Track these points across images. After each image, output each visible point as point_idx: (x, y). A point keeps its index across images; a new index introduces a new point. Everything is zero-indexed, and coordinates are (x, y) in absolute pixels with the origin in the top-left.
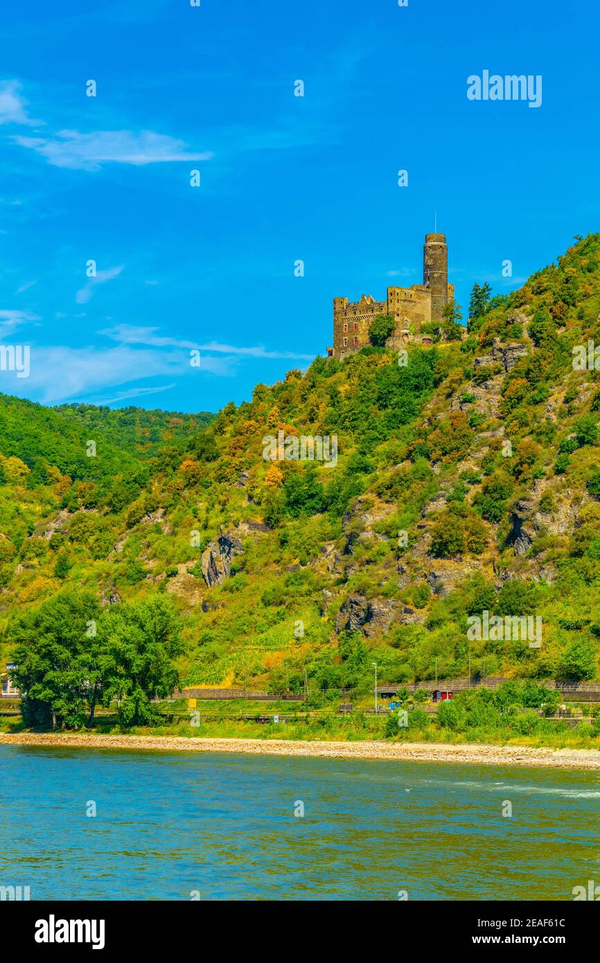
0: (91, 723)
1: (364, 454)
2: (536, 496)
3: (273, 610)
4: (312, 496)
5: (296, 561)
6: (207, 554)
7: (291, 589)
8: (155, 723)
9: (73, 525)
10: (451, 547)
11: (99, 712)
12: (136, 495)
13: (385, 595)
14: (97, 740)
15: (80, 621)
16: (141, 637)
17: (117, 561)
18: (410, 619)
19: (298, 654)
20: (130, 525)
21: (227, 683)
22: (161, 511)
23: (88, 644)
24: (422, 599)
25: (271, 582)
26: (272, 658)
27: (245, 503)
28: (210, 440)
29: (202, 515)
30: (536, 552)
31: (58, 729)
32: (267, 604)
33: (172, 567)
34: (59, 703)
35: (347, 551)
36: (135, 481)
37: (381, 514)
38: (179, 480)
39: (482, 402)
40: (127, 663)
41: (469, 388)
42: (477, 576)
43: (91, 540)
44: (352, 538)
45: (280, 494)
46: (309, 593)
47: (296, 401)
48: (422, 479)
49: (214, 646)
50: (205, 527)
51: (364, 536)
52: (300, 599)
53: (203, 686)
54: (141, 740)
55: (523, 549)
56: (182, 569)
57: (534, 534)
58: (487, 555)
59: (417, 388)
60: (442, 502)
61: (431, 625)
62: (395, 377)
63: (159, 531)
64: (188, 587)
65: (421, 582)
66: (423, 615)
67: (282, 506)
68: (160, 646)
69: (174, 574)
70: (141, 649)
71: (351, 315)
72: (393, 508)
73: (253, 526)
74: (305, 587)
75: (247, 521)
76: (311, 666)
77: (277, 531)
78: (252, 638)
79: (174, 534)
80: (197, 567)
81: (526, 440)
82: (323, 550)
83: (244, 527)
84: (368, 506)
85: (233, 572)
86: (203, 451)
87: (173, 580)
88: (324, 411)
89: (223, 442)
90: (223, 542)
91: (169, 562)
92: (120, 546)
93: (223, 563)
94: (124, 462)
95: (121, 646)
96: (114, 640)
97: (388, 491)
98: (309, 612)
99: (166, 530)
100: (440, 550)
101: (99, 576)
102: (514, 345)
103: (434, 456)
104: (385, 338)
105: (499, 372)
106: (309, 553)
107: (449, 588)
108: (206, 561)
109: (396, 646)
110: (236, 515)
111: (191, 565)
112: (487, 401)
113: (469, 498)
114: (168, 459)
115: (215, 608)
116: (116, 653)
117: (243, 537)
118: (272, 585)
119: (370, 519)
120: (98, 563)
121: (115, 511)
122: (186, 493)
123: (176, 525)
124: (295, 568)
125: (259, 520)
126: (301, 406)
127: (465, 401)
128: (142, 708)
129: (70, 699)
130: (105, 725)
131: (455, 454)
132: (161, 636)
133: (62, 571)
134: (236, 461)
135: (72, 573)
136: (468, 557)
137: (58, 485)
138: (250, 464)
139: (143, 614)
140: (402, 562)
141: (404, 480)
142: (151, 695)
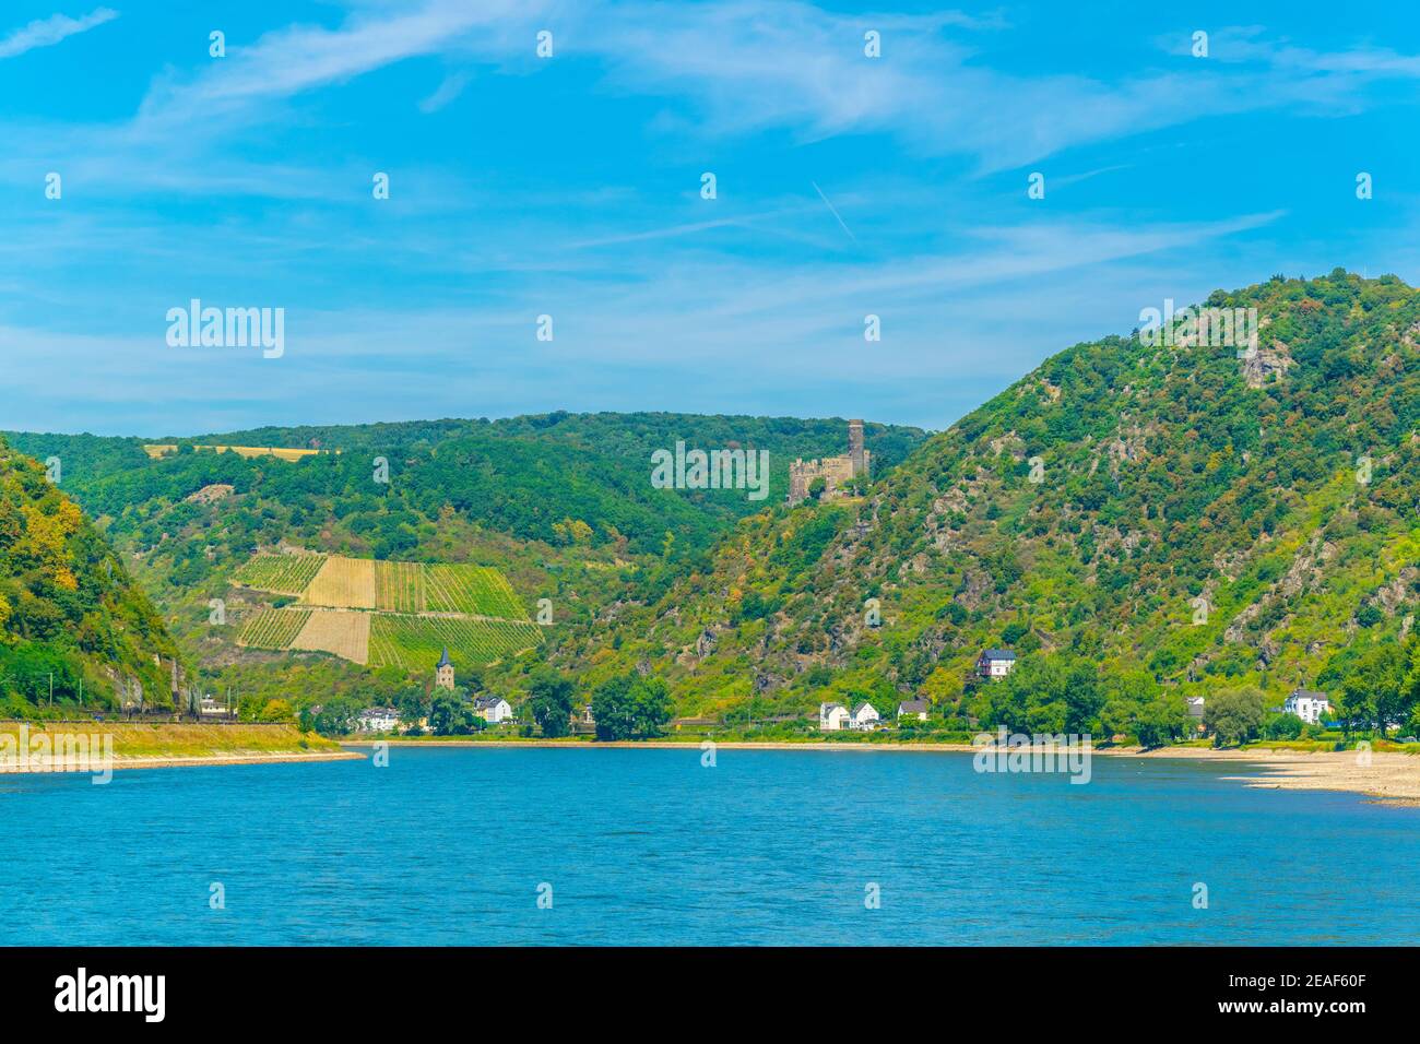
0: (630, 737)
1: (789, 581)
2: (844, 624)
3: (729, 676)
4: (756, 608)
5: (744, 648)
6: (699, 640)
7: (740, 664)
8: (659, 737)
9: (625, 613)
10: (807, 649)
11: (634, 732)
12: (664, 593)
13: (775, 673)
14: (632, 744)
15: (624, 689)
16: (651, 697)
17: (650, 641)
18: (783, 685)
19: (733, 701)
20: (659, 617)
21: (699, 716)
22: (677, 608)
23: (627, 700)
24: (791, 675)
25: (729, 660)
26: (722, 703)
27: (721, 611)
28: (709, 561)
29: (699, 615)
30: (840, 653)
31: (615, 740)
32: (726, 672)
33: (680, 648)
34: (614, 728)
35: (767, 646)
36: (664, 582)
37: (785, 624)
38: (688, 589)
39: (845, 559)
40: (645, 709)
41: (841, 551)
42: (819, 663)
43: (635, 624)
44: (769, 638)
45: (739, 607)
46: (748, 667)
47: (760, 538)
48: (808, 604)
49: (696, 697)
50: (700, 623)
51: (774, 637)
52: (743, 671)
53: (688, 718)
54: (651, 744)
55: (836, 651)
56: (685, 649)
57: (840, 644)
58: (824, 653)
59: (826, 537)
60: (809, 623)
61: (793, 688)
62: (813, 530)
63: (674, 624)
64: (689, 659)
65: (792, 665)
66: (789, 683)
67: (740, 614)
68: (659, 702)
69: (681, 652)
70: (651, 703)
71: (800, 474)
72: (791, 622)
73: (724, 626)
74: (747, 664)
75: (720, 623)
76: (739, 708)
77: (737, 629)
78: (714, 692)
79: (682, 625)
80: (695, 647)
81: (855, 588)
82: (759, 642)
83: (719, 626)
84: (779, 620)
85: (712, 652)
86: (704, 568)
87: (680, 655)
88: (773, 551)
89: (718, 561)
90: (708, 634)
91: (678, 644)
92: (652, 630)
93: (708, 646)
94: (674, 510)
95: (642, 702)
96: (639, 699)
97: (791, 612)
98: (746, 677)
99: (678, 623)
100: (802, 650)
101: (639, 651)
102: (866, 524)
103: (816, 591)
104: (819, 493)
105: (857, 540)
106: (751, 644)
107: (804, 669)
108: (699, 645)
109: (775, 699)
110: (714, 619)
111: (691, 646)
112: (848, 556)
113: (821, 620)
114: (684, 568)
115: (699, 674)
116: (640, 705)
117: (717, 632)
118: (729, 661)
119: (779, 628)
120: (638, 641)
121: (649, 604)
122: (693, 596)
123: (683, 620)
124: (744, 652)
125: (727, 622)
126: (763, 540)
127: (836, 558)
128: (652, 730)
129: (619, 726)
130: (636, 738)
131: (825, 591)
132: (661, 696)
133: (617, 645)
134: (721, 580)
135: (624, 646)
136: (815, 654)
137: (617, 544)
138: (728, 583)
139: (652, 687)
140: (784, 655)
141: (798, 605)
142: (656, 724)
